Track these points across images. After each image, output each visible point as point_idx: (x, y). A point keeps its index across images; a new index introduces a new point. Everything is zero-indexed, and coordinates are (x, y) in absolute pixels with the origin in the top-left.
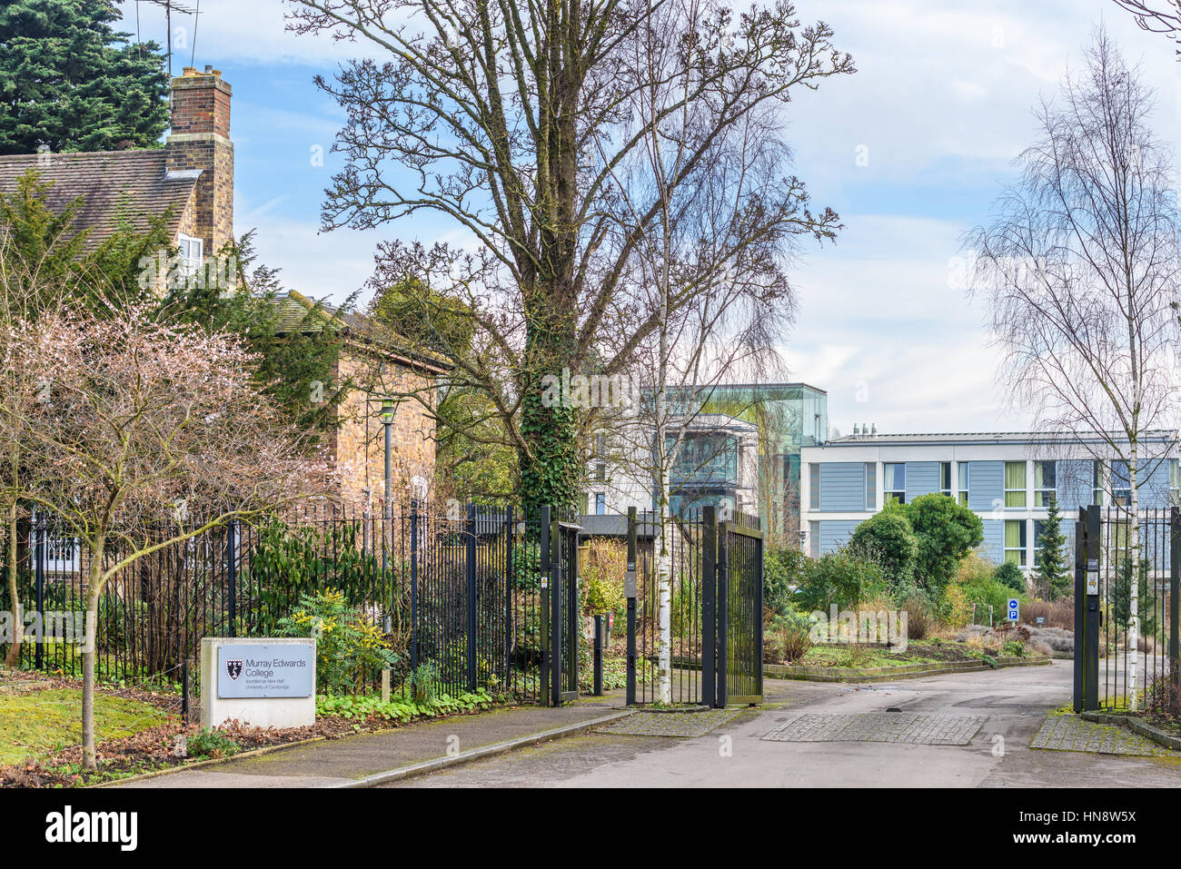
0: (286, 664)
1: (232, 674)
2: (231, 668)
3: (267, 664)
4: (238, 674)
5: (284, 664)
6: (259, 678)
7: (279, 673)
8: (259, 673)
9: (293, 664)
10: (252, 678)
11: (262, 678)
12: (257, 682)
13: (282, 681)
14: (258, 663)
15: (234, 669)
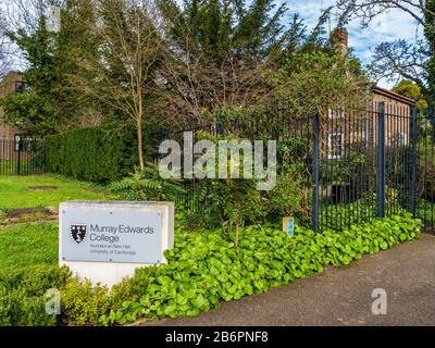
0: (133, 230)
1: (76, 238)
2: (74, 233)
3: (112, 229)
4: (82, 238)
5: (130, 230)
6: (104, 243)
7: (125, 238)
8: (104, 238)
9: (140, 230)
10: (96, 243)
11: (108, 243)
12: (101, 246)
13: (129, 247)
14: (103, 228)
15: (78, 233)
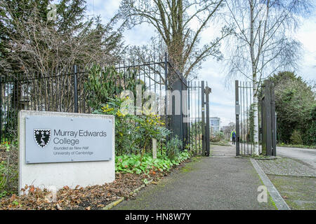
0: (91, 134)
1: (40, 142)
2: (38, 137)
3: (73, 134)
4: (46, 142)
5: (88, 134)
6: (66, 145)
7: (84, 141)
8: (66, 141)
9: (96, 134)
10: (59, 145)
11: (70, 146)
12: (64, 148)
13: (87, 148)
14: (65, 133)
15: (42, 137)
